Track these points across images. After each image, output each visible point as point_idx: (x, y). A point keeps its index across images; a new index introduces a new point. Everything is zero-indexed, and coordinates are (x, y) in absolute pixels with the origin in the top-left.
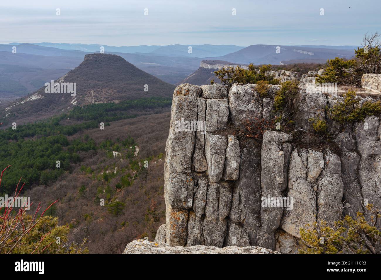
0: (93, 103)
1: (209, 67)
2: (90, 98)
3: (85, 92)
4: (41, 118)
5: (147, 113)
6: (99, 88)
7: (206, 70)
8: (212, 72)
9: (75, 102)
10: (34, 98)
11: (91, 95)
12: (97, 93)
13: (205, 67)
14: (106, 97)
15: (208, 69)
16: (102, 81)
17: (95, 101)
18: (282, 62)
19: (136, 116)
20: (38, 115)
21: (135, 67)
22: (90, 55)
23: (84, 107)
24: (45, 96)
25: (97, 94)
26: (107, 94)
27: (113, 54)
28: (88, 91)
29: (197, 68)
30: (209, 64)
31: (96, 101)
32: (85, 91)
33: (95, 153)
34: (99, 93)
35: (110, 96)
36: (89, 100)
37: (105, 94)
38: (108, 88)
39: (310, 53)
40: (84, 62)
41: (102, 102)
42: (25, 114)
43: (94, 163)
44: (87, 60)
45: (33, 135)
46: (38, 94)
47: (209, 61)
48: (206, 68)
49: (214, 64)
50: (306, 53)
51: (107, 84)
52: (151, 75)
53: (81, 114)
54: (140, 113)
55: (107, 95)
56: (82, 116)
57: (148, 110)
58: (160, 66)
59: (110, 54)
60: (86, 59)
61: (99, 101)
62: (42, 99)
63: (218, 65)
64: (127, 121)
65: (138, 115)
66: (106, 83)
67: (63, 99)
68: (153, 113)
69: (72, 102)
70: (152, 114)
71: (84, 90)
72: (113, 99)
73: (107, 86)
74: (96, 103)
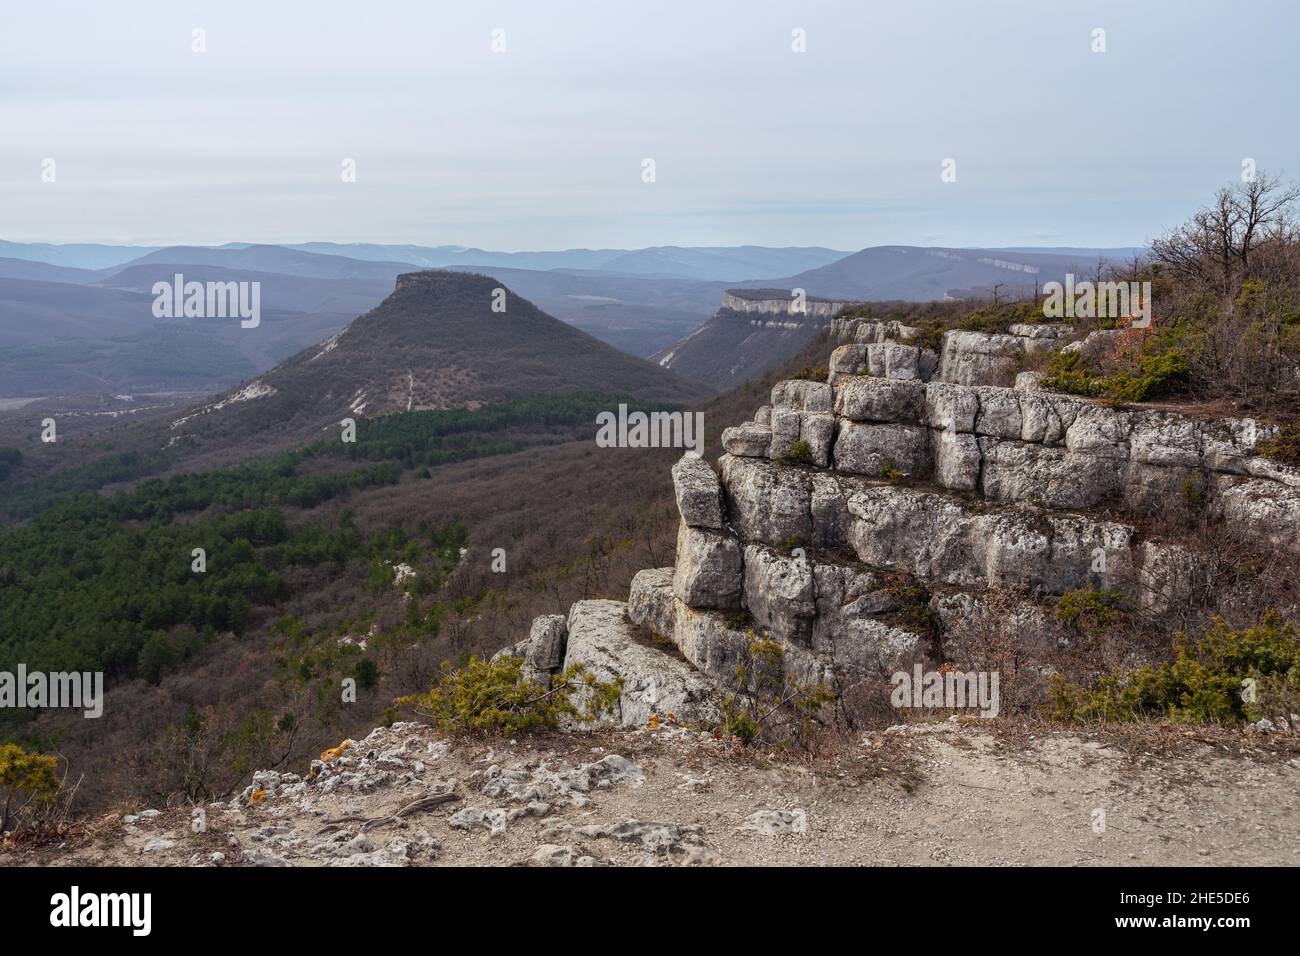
0: (409, 407)
1: (747, 306)
2: (403, 394)
3: (391, 378)
4: (259, 451)
5: (554, 438)
6: (429, 368)
7: (736, 314)
8: (753, 322)
9: (361, 407)
10: (250, 394)
11: (406, 387)
12: (424, 381)
13: (734, 308)
14: (447, 390)
15: (743, 313)
16: (439, 347)
17: (416, 403)
18: (950, 293)
19: (519, 446)
20: (258, 442)
21: (536, 308)
22: (410, 274)
23: (379, 419)
24: (280, 390)
25: (424, 384)
26: (451, 383)
27: (474, 273)
28: (400, 373)
29: (712, 311)
30: (746, 298)
31: (418, 404)
32: (391, 374)
33: (334, 575)
34: (429, 380)
35: (460, 389)
36: (400, 402)
37: (445, 383)
38: (454, 367)
39: (1027, 269)
40: (394, 294)
41: (433, 407)
42: (222, 439)
43: (321, 606)
44: (403, 290)
45: (202, 506)
46: (263, 384)
47: (746, 291)
48: (738, 309)
49: (760, 300)
50: (1018, 267)
51: (453, 356)
52: (579, 331)
53: (365, 443)
54: (535, 437)
55: (450, 386)
56: (366, 447)
57: (560, 428)
58: (619, 305)
59: (467, 271)
60: (400, 285)
61: (424, 404)
62: (272, 397)
63: (770, 302)
64: (483, 463)
65: (527, 444)
66: (452, 353)
67: (329, 396)
68: (572, 438)
69: (352, 406)
70: (569, 441)
71: (388, 371)
72: (466, 398)
73: (453, 362)
74: (418, 408)
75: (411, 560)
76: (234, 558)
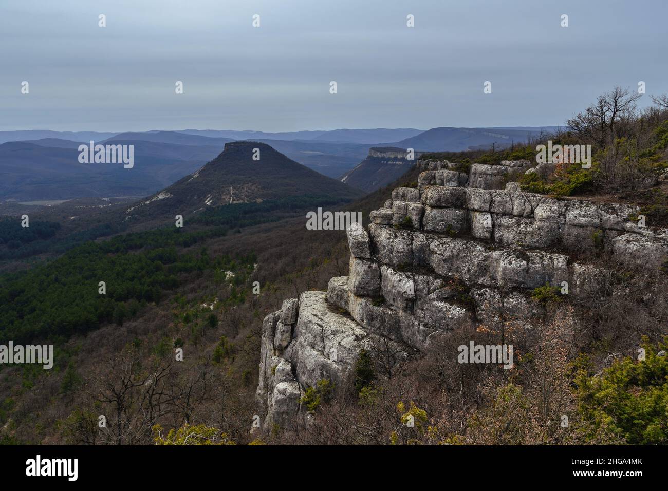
0: (231, 202)
1: (380, 155)
2: (228, 196)
3: (223, 189)
4: (166, 222)
5: (295, 214)
6: (240, 184)
7: (375, 159)
8: (383, 162)
9: (211, 202)
10: (161, 197)
11: (229, 193)
12: (237, 190)
13: (374, 156)
14: (247, 194)
15: (378, 158)
16: (243, 175)
17: (234, 200)
18: (469, 148)
19: (279, 218)
20: (165, 218)
21: (286, 157)
22: (231, 143)
23: (218, 207)
24: (174, 195)
25: (237, 192)
26: (249, 191)
27: (259, 142)
28: (227, 187)
29: (364, 157)
30: (379, 151)
31: (235, 200)
32: (223, 187)
33: (199, 276)
34: (240, 190)
35: (253, 193)
36: (227, 199)
37: (247, 191)
38: (250, 184)
39: (503, 137)
40: (223, 152)
41: (241, 201)
42: (149, 217)
43: (193, 290)
44: (227, 150)
45: (141, 247)
46: (166, 192)
47: (379, 148)
48: (376, 156)
49: (385, 152)
50: (499, 136)
51: (250, 179)
52: (306, 167)
53: (212, 218)
54: (287, 214)
55: (249, 192)
56: (212, 220)
57: (298, 210)
58: (322, 155)
59: (256, 141)
60: (226, 148)
61: (238, 200)
62: (171, 198)
63: (390, 153)
64: (263, 226)
65: (283, 217)
66: (249, 177)
67: (196, 198)
68: (303, 214)
69: (206, 202)
70: (302, 216)
71: (222, 186)
72: (256, 197)
73: (250, 181)
74: (235, 202)
75: (232, 269)
76: (154, 270)
